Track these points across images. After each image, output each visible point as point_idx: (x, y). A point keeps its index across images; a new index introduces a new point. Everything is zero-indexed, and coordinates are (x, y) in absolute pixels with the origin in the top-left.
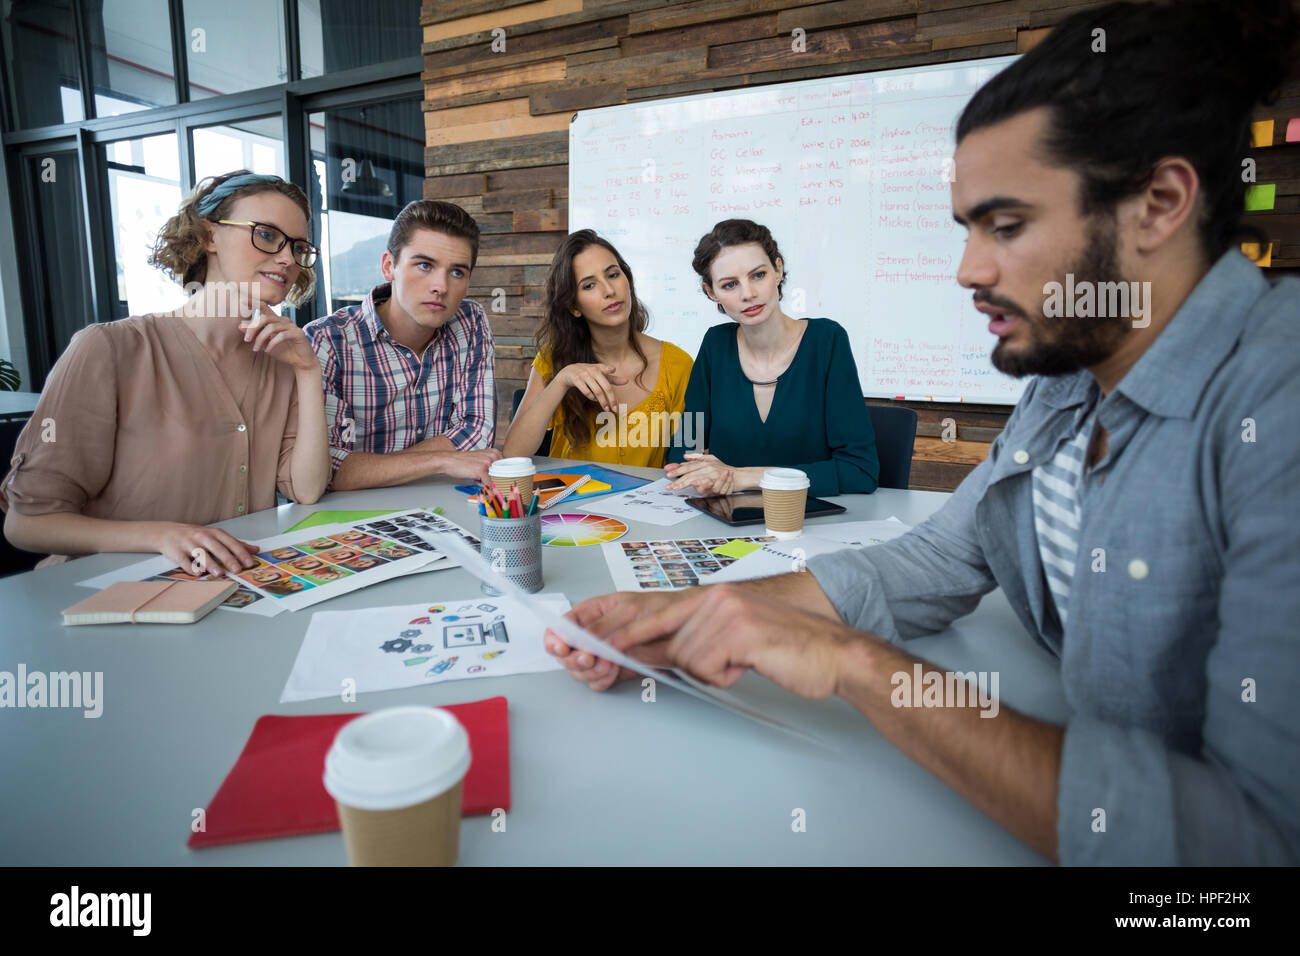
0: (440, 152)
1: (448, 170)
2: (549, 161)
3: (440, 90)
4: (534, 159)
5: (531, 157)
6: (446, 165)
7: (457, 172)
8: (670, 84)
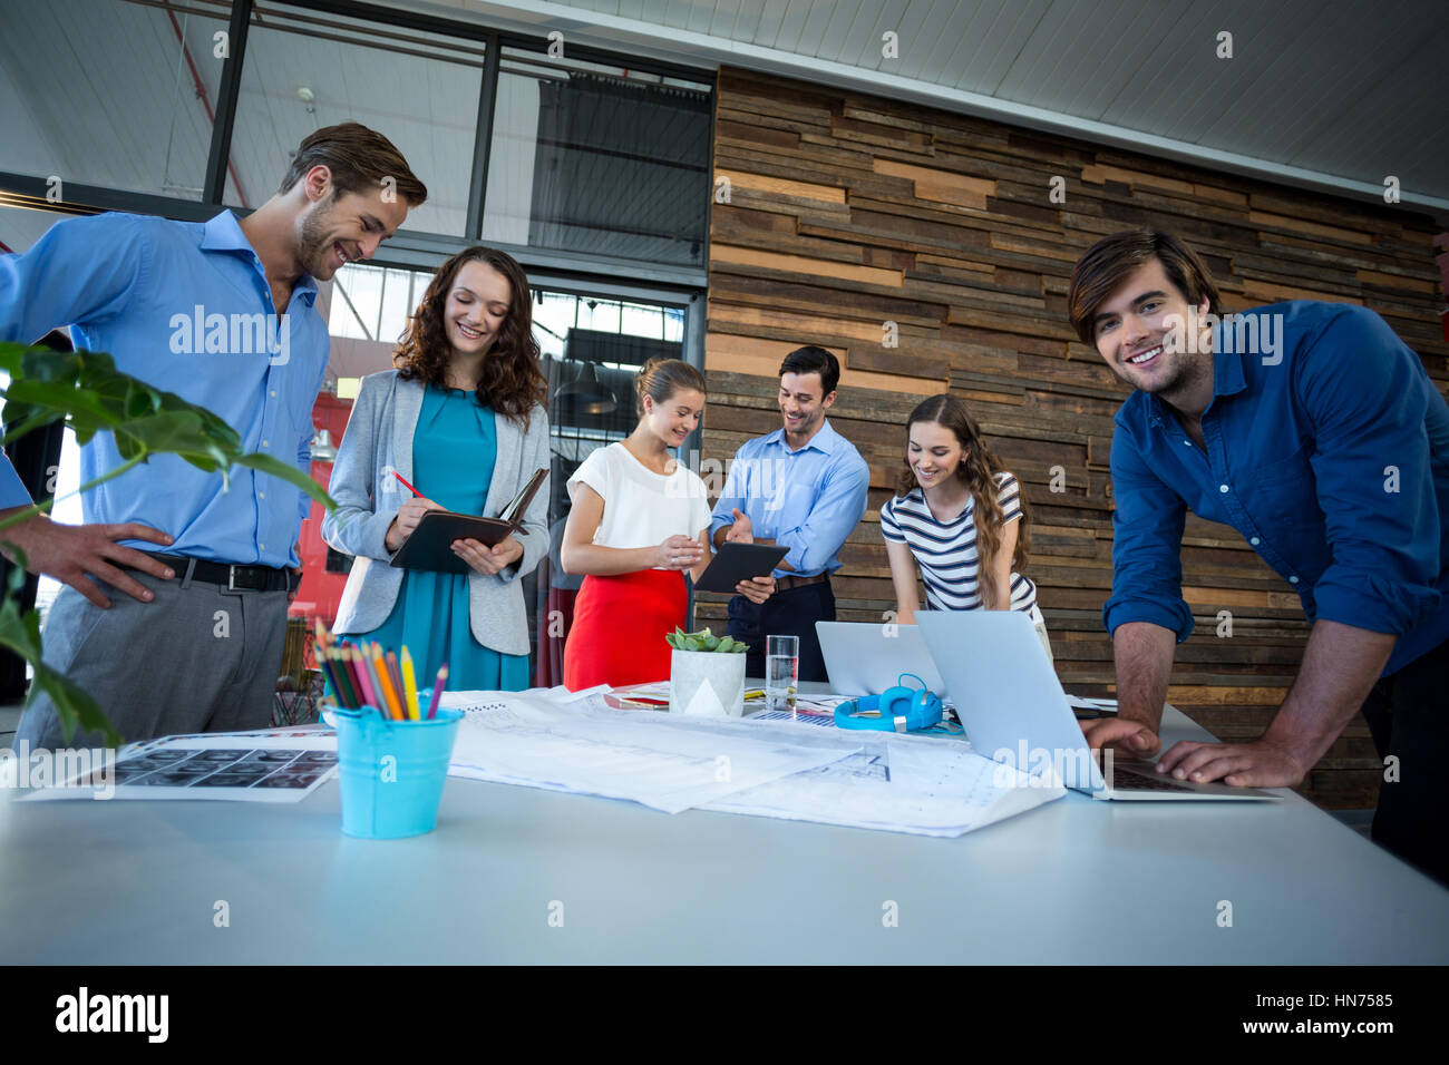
0: (729, 379)
1: (740, 400)
2: (869, 417)
3: (731, 313)
4: (852, 411)
5: (849, 408)
6: (737, 395)
7: (753, 405)
8: (989, 375)
